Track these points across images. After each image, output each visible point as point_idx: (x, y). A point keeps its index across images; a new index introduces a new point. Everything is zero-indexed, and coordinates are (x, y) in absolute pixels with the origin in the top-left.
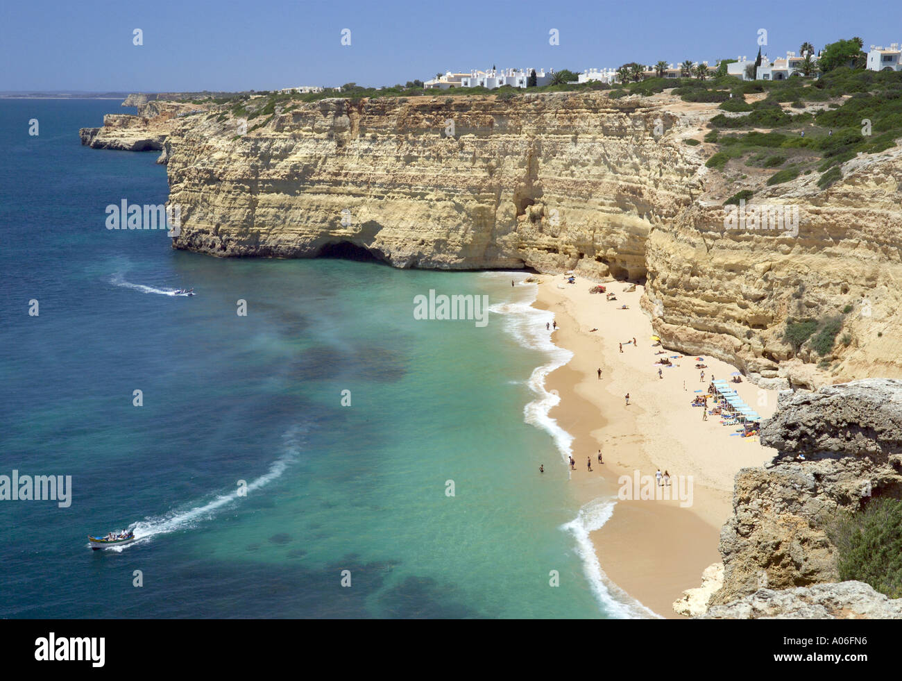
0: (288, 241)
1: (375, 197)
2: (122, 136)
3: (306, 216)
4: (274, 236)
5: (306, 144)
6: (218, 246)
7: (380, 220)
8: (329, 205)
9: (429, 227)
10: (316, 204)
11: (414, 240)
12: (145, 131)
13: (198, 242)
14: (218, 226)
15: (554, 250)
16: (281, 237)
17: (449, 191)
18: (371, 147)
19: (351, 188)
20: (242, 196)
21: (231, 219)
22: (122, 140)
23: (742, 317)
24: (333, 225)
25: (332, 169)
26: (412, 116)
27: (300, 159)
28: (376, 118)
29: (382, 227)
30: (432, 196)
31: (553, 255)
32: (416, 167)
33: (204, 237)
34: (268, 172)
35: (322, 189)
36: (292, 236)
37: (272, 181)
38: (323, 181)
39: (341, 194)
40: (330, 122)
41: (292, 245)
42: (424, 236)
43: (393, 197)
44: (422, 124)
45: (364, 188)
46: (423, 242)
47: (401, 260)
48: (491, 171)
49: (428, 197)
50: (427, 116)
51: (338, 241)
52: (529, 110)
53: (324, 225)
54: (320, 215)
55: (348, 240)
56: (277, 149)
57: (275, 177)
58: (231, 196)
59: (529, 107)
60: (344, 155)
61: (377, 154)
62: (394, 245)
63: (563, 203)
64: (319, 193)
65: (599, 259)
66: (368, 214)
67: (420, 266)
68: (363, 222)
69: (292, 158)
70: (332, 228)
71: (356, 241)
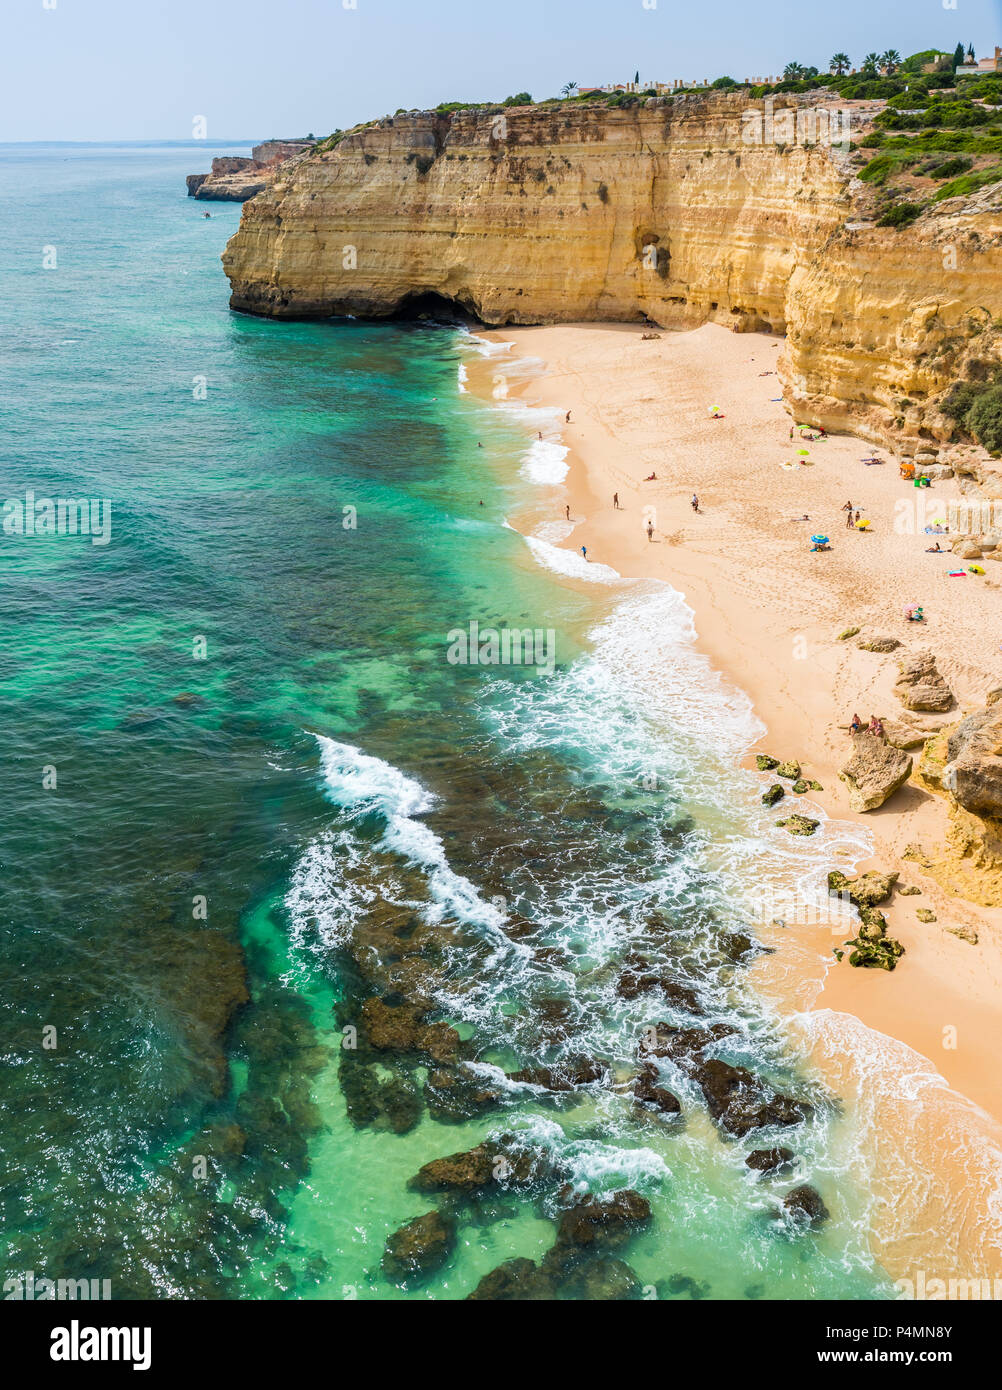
0: (360, 292)
1: (464, 233)
2: (230, 182)
3: (382, 260)
4: (344, 286)
5: (382, 170)
6: (278, 299)
7: (468, 264)
8: (409, 246)
9: (530, 272)
10: (393, 245)
11: (510, 289)
12: (255, 176)
13: (256, 293)
14: (278, 273)
15: (681, 299)
16: (353, 286)
17: (553, 226)
18: (460, 170)
19: (436, 225)
20: (305, 237)
21: (293, 265)
22: (230, 187)
23: (897, 381)
24: (414, 272)
25: (413, 202)
27: (373, 190)
28: (465, 134)
29: (472, 273)
30: (533, 230)
31: (679, 306)
32: (513, 196)
33: (263, 288)
34: (335, 206)
35: (399, 225)
36: (368, 286)
37: (340, 217)
38: (401, 215)
39: (424, 232)
40: (410, 141)
41: (364, 296)
42: (522, 284)
43: (486, 233)
45: (450, 223)
46: (520, 292)
47: (495, 314)
49: (528, 232)
51: (421, 291)
52: (653, 118)
53: (403, 271)
54: (399, 259)
55: (432, 289)
56: (346, 177)
57: (344, 212)
58: (292, 237)
59: (653, 114)
60: (426, 182)
62: (485, 296)
64: (398, 231)
65: (736, 311)
66: (455, 256)
67: (517, 321)
68: (449, 267)
69: (365, 188)
70: (413, 275)
71: (442, 291)
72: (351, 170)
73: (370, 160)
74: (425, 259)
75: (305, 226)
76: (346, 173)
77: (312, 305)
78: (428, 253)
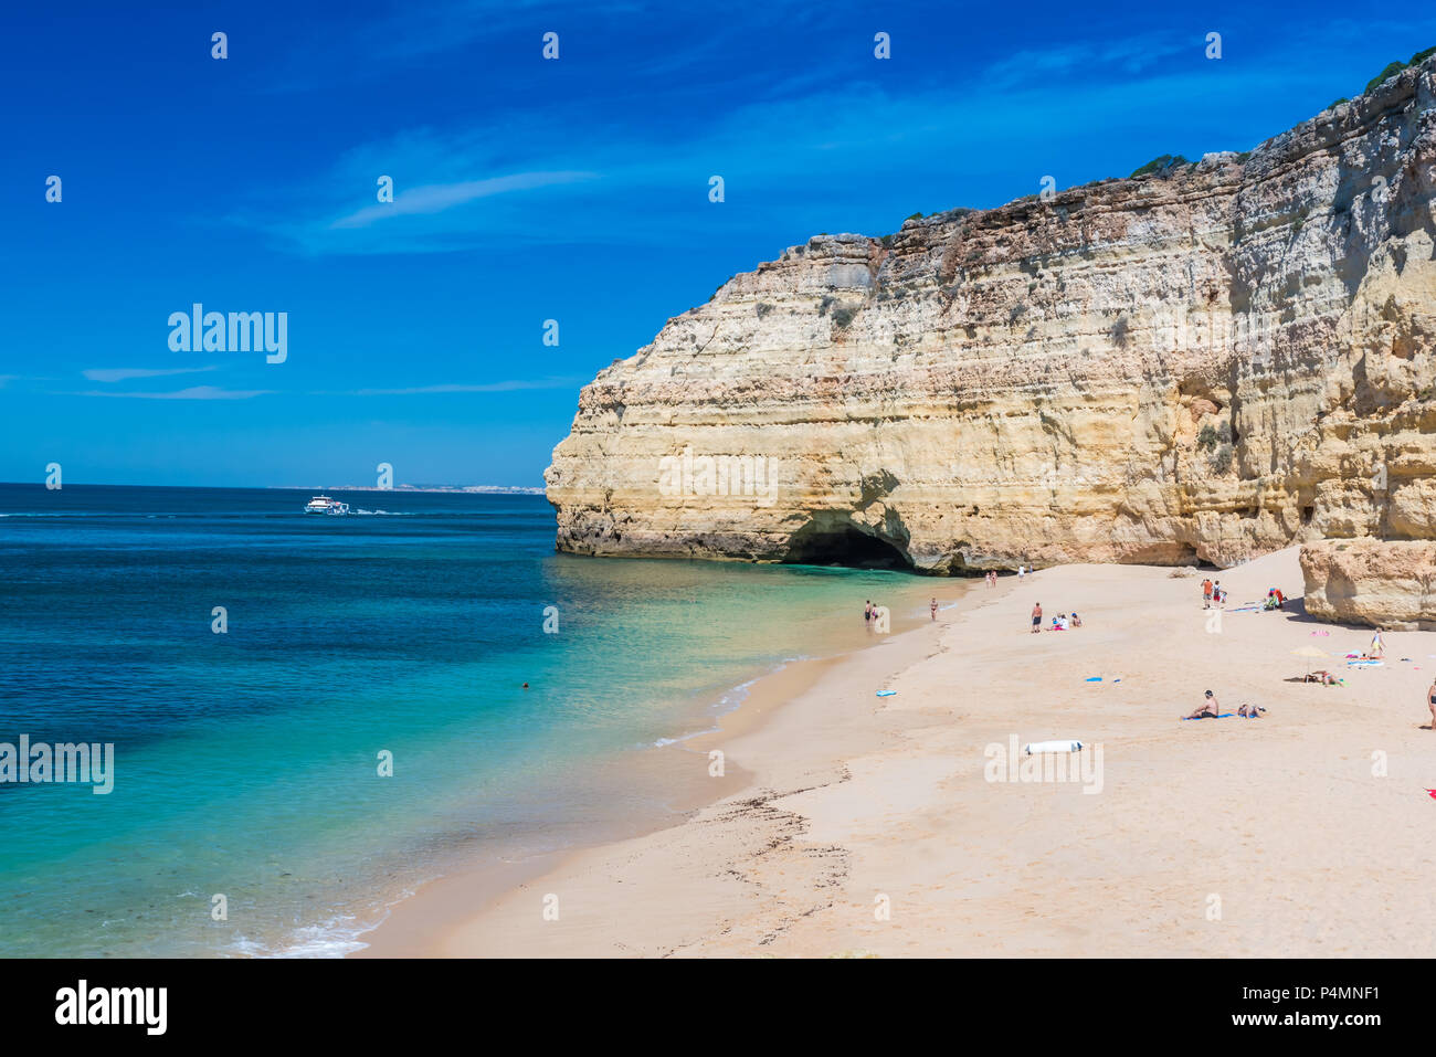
0: (733, 523)
1: (892, 419)
4: (709, 514)
5: (780, 326)
6: (608, 532)
7: (897, 470)
8: (810, 446)
9: (991, 478)
10: (788, 445)
11: (957, 507)
13: (583, 529)
14: (610, 492)
15: (1248, 510)
16: (723, 515)
17: (1036, 392)
18: (895, 318)
19: (854, 407)
20: (653, 433)
21: (633, 477)
25: (823, 372)
26: (973, 240)
27: (764, 356)
28: (909, 258)
30: (1000, 406)
31: (1248, 522)
32: (974, 349)
33: (593, 515)
34: (706, 385)
35: (799, 412)
36: (744, 514)
37: (713, 401)
38: (803, 397)
39: (835, 421)
40: (826, 279)
41: (738, 530)
42: (981, 498)
43: (927, 417)
44: (990, 254)
45: (875, 404)
46: (975, 511)
47: (931, 552)
48: (1120, 334)
49: (993, 410)
50: (1001, 233)
51: (826, 526)
52: (1209, 188)
53: (797, 486)
54: (794, 465)
55: (844, 519)
56: (724, 339)
57: (717, 394)
58: (634, 432)
59: (1208, 180)
60: (845, 340)
61: (904, 332)
62: (918, 520)
63: (1271, 390)
64: (797, 422)
66: (878, 456)
67: (969, 563)
68: (866, 474)
69: (752, 354)
70: (815, 493)
71: (858, 517)
72: (734, 328)
73: (764, 310)
74: (834, 463)
75: (657, 415)
76: (727, 332)
77: (657, 544)
78: (840, 454)
